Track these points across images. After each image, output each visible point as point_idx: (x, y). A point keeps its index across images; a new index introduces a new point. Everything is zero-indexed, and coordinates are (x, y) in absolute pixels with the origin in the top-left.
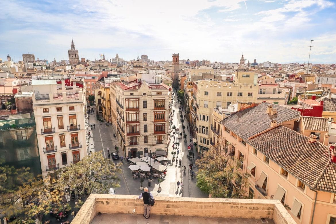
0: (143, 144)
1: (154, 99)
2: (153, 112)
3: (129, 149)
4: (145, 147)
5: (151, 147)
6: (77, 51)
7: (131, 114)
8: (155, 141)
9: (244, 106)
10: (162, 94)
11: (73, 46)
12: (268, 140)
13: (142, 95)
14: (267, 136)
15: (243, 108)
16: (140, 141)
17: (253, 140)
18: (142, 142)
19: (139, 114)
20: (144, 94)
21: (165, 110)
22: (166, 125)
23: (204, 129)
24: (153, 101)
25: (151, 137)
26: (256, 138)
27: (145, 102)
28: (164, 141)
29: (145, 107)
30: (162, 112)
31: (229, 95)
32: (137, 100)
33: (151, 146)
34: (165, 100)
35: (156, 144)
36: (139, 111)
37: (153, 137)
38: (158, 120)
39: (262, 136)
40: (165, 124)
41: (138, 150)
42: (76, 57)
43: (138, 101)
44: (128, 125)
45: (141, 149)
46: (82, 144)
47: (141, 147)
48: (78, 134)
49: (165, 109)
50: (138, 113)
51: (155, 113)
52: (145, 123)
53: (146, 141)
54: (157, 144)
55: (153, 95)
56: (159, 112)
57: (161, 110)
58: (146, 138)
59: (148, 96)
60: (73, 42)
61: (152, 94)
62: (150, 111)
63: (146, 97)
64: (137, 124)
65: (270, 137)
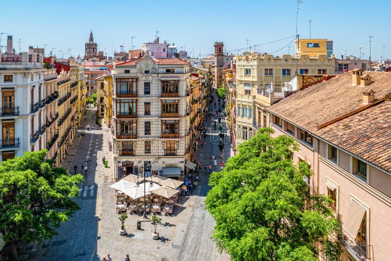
0: (144, 154)
1: (161, 81)
2: (159, 100)
3: (120, 162)
4: (147, 160)
5: (156, 161)
6: (96, 45)
7: (125, 103)
8: (163, 151)
9: (308, 80)
10: (175, 72)
11: (91, 39)
12: (360, 127)
13: (142, 73)
14: (357, 120)
15: (307, 83)
16: (138, 149)
17: (327, 129)
18: (142, 152)
19: (136, 103)
20: (147, 72)
21: (178, 97)
22: (181, 123)
23: (246, 132)
24: (160, 83)
25: (156, 142)
26: (333, 127)
27: (147, 85)
28: (178, 151)
29: (147, 92)
30: (175, 100)
31: (285, 74)
32: (135, 80)
33: (157, 158)
34: (179, 81)
35: (165, 155)
36: (136, 98)
37: (160, 142)
38: (167, 115)
39: (346, 121)
40: (179, 121)
41: (134, 165)
42: (94, 51)
43: (136, 82)
44: (118, 121)
45: (139, 162)
46: (21, 141)
47: (140, 159)
48: (14, 122)
49: (179, 95)
50: (135, 101)
51: (164, 101)
52: (147, 119)
53: (148, 150)
54: (167, 155)
55: (161, 72)
56: (170, 100)
57: (172, 97)
58: (148, 145)
59: (153, 75)
60: (91, 34)
61: (159, 72)
62: (156, 99)
63: (150, 77)
64: (133, 120)
65: (363, 122)
